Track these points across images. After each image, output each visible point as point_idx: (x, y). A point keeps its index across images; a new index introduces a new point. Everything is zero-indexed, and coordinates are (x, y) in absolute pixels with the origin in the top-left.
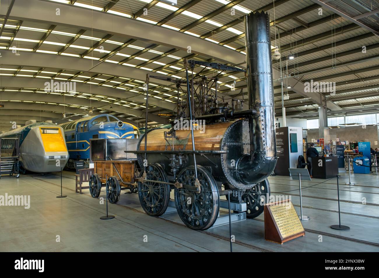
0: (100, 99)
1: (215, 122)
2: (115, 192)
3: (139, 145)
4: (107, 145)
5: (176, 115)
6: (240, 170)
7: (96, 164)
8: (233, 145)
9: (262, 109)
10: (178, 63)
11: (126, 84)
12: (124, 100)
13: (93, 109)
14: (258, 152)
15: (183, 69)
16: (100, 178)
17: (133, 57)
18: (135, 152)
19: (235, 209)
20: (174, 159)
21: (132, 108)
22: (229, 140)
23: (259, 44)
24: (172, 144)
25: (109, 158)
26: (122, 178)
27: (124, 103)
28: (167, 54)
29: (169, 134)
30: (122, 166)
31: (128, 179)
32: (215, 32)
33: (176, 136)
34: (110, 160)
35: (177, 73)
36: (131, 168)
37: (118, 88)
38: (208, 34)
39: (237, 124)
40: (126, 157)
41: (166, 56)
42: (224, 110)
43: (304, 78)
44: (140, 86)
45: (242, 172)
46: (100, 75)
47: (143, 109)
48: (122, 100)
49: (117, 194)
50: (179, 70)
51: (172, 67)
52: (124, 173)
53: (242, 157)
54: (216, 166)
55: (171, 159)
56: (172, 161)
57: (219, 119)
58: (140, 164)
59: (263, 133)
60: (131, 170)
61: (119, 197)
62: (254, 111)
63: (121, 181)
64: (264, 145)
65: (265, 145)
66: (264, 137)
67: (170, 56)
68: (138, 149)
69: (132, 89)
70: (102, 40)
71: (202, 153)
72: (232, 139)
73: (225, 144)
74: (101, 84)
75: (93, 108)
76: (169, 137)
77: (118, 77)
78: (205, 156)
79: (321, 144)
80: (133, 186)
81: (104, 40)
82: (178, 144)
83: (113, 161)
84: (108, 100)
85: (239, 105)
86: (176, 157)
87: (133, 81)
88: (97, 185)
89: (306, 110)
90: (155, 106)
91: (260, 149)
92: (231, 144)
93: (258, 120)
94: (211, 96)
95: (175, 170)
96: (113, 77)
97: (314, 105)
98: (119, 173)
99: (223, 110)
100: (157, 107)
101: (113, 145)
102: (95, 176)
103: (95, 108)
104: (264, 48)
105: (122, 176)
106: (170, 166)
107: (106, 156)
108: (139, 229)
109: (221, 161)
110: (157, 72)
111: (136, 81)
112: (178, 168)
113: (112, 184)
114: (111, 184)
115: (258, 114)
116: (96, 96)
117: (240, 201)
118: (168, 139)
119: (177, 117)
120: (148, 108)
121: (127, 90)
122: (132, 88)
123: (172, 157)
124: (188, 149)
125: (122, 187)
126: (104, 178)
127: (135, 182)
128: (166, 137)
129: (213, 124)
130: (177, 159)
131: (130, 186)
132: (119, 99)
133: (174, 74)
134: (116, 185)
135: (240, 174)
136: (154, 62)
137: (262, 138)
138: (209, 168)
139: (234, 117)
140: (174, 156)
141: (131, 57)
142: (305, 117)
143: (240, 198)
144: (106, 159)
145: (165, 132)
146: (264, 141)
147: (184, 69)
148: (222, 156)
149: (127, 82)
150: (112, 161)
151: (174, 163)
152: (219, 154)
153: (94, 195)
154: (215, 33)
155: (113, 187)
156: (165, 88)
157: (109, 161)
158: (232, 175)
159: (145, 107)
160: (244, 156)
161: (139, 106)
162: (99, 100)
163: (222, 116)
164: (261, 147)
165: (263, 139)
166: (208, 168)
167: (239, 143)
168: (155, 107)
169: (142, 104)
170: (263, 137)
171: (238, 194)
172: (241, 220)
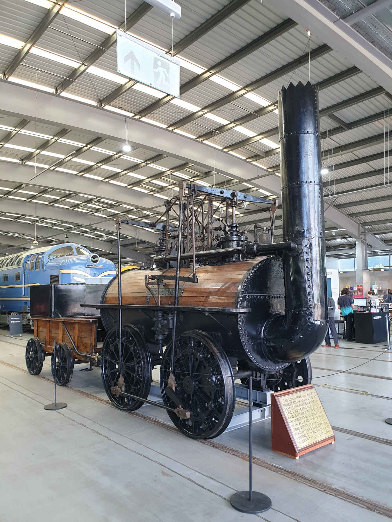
0: (51, 225)
1: (225, 262)
2: (65, 368)
3: (105, 294)
4: (55, 294)
5: (164, 250)
6: (268, 340)
7: (38, 322)
8: (257, 298)
9: (305, 242)
10: (164, 176)
11: (89, 205)
12: (85, 226)
13: (41, 239)
14: (299, 311)
15: (170, 185)
16: (43, 343)
17: (99, 165)
18: (97, 307)
19: (256, 400)
20: (161, 318)
21: (97, 239)
22: (250, 291)
23: (302, 135)
24: (156, 295)
25: (57, 314)
26: (77, 346)
27: (86, 232)
28: (148, 162)
29: (152, 279)
30: (77, 327)
31: (86, 347)
32: (217, 131)
33: (163, 282)
34: (59, 317)
35: (161, 192)
36: (91, 331)
37: (76, 209)
38: (208, 135)
39: (264, 265)
40: (84, 312)
41: (146, 165)
42: (240, 243)
43: (337, 201)
44: (109, 208)
45: (272, 344)
46: (51, 191)
47: (114, 240)
48: (83, 227)
49: (68, 371)
50: (165, 187)
51: (155, 181)
52: (79, 338)
53: (271, 319)
54: (229, 332)
55: (155, 319)
56: (156, 322)
57: (233, 257)
58: (106, 325)
59: (308, 280)
60: (91, 333)
61: (70, 376)
62: (293, 245)
63: (75, 350)
64: (310, 300)
65: (312, 300)
66: (309, 287)
67: (152, 165)
68: (103, 301)
69: (97, 212)
70: (53, 138)
71: (207, 311)
72: (256, 289)
73: (244, 297)
74: (52, 204)
75: (41, 237)
76: (153, 284)
77: (77, 194)
78: (212, 316)
79: (359, 293)
80: (94, 359)
81: (56, 138)
82: (167, 295)
83: (63, 319)
84: (63, 227)
85: (265, 235)
86: (163, 316)
87: (99, 200)
88: (38, 355)
89: (339, 246)
90: (130, 236)
91: (302, 307)
92: (254, 297)
93: (299, 259)
94: (220, 221)
95: (161, 338)
96: (70, 194)
97: (348, 239)
98: (73, 337)
99: (238, 243)
100: (133, 238)
101: (63, 293)
102: (34, 342)
103: (44, 238)
104: (310, 141)
105: (76, 343)
106: (153, 331)
107: (53, 310)
108: (101, 435)
109: (239, 325)
110: (133, 188)
111: (103, 200)
112: (167, 333)
113: (60, 355)
114: (58, 354)
115: (300, 250)
116: (45, 221)
117: (263, 388)
118: (150, 286)
119: (165, 252)
120: (121, 240)
121: (89, 213)
122: (98, 210)
123: (158, 316)
124: (183, 304)
125: (76, 360)
126: (49, 345)
127: (97, 353)
128: (147, 283)
129: (222, 264)
130: (164, 319)
131: (88, 359)
132: (79, 226)
133: (158, 193)
134: (67, 357)
135: (269, 347)
136: (129, 174)
137: (305, 289)
138: (218, 335)
139: (259, 253)
140: (160, 314)
141: (96, 166)
142: (336, 256)
143: (264, 383)
144: (53, 315)
145: (146, 276)
146: (309, 294)
147: (172, 185)
148: (240, 317)
149: (90, 201)
150: (61, 319)
151: (160, 326)
152: (236, 315)
153: (33, 370)
154: (218, 134)
155: (62, 360)
156: (145, 212)
157: (57, 319)
158: (256, 348)
159: (117, 238)
160: (273, 317)
161: (108, 236)
162: (49, 227)
163: (237, 252)
164: (303, 302)
165: (308, 290)
166: (215, 335)
167: (266, 296)
168: (130, 238)
169: (111, 233)
170: (307, 287)
171: (260, 377)
172: (266, 419)
